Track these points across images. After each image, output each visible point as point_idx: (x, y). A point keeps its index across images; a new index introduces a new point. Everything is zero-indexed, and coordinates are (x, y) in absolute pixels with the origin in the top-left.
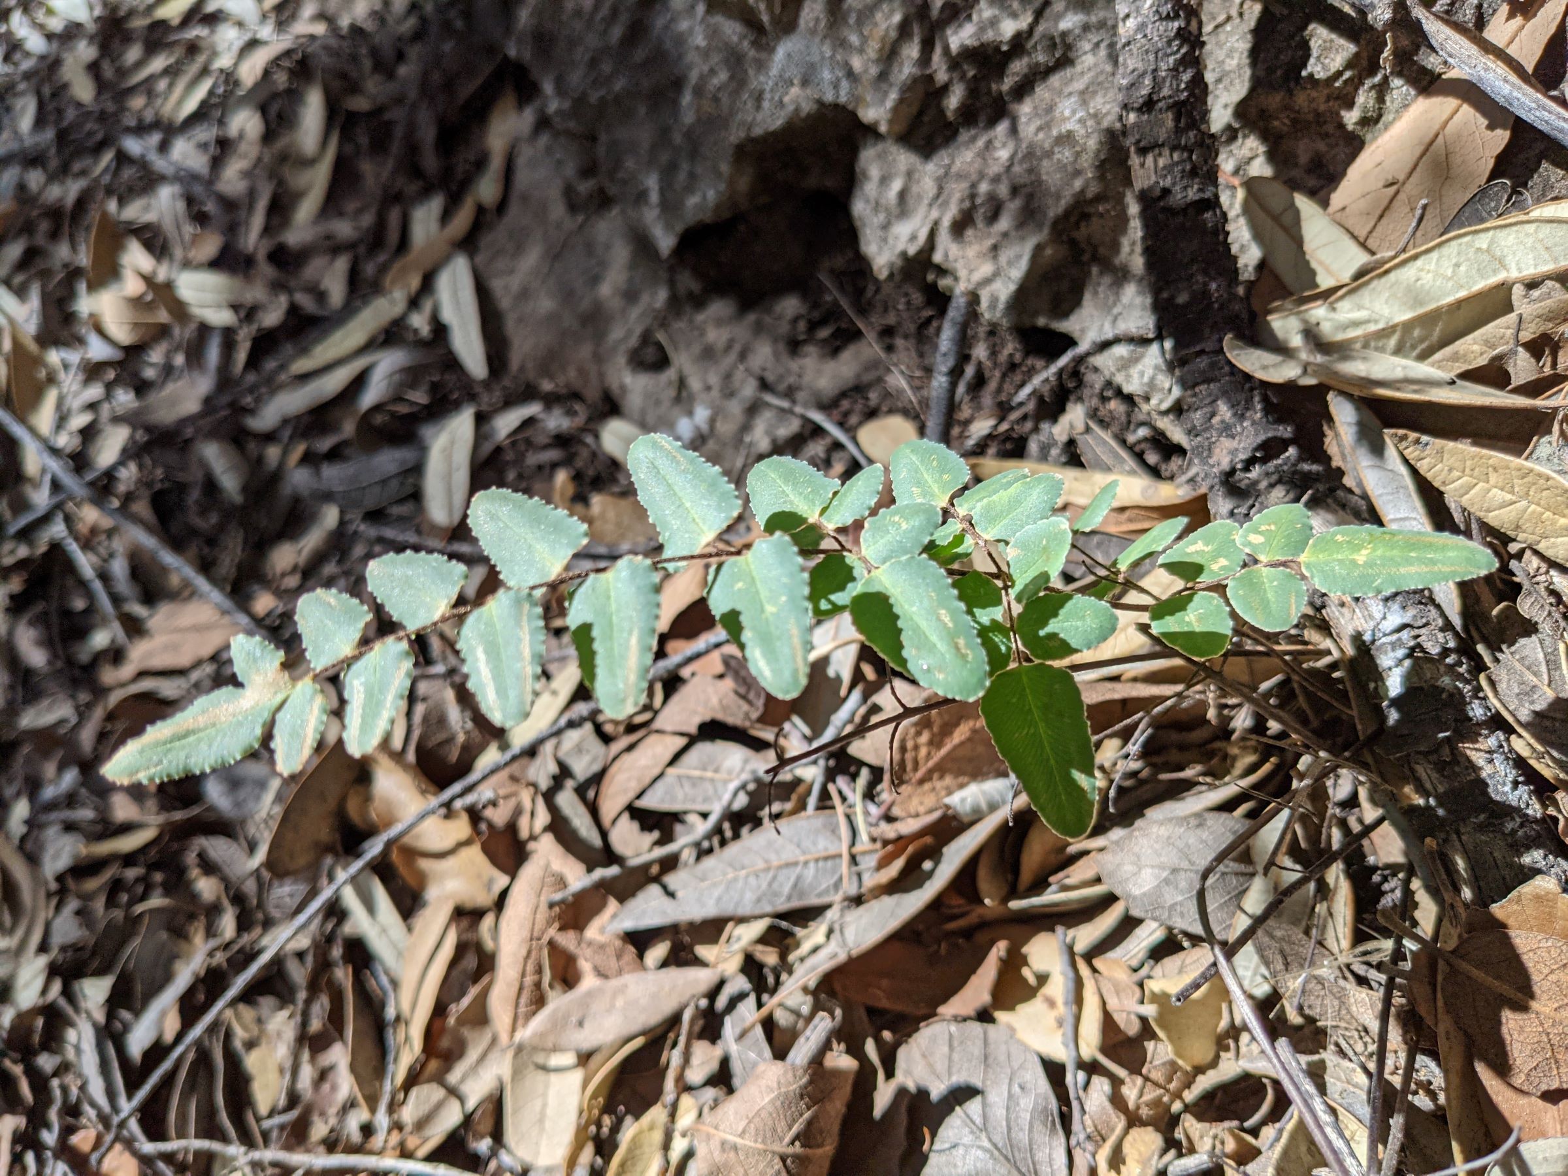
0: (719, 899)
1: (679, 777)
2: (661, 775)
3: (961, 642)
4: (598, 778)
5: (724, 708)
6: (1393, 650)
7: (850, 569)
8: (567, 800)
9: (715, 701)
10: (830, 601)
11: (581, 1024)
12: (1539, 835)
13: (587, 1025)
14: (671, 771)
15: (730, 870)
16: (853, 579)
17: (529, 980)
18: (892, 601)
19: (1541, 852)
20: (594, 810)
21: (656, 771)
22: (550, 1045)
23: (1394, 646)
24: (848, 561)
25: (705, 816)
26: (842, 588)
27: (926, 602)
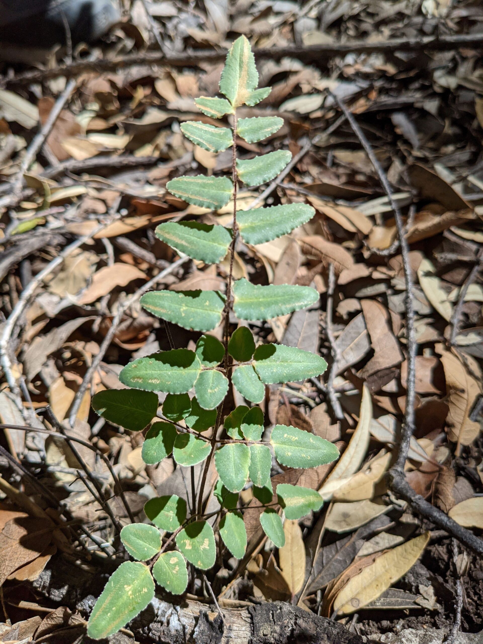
0: (295, 326)
1: (359, 334)
2: (366, 328)
3: (140, 381)
4: (385, 304)
5: (375, 363)
6: (163, 611)
7: (210, 361)
8: (382, 288)
9: (380, 360)
10: (201, 346)
11: (288, 264)
12: (70, 599)
13: (287, 266)
14: (365, 332)
15: (305, 335)
16: (204, 360)
17: (314, 251)
18: (182, 368)
19: (64, 594)
20: (372, 298)
21: (368, 326)
22: (287, 252)
23: (164, 612)
24: (215, 362)
25: (337, 337)
26: (203, 353)
27: (167, 378)
